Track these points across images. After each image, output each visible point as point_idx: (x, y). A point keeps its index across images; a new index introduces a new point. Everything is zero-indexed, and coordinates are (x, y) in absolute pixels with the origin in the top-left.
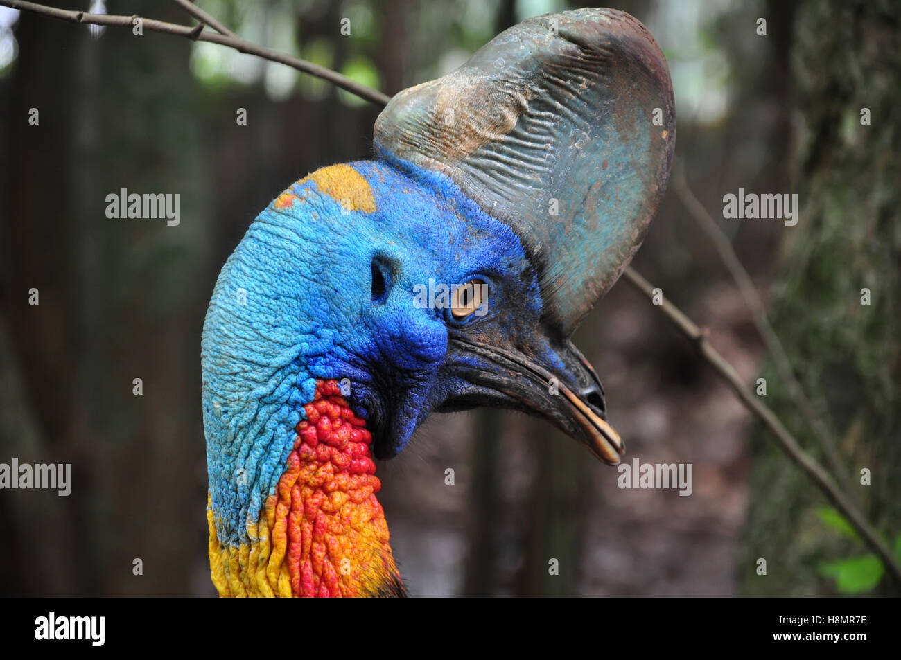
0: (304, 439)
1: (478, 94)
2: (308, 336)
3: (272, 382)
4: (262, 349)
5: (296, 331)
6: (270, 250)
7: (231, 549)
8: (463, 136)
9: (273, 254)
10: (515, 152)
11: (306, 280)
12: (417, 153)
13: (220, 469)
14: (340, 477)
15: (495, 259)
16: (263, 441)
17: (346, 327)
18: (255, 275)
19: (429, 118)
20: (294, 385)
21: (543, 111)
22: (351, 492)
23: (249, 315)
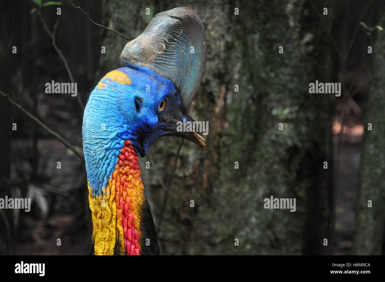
0: (120, 159)
1: (153, 40)
2: (119, 128)
3: (110, 143)
4: (105, 135)
5: (115, 127)
6: (101, 103)
7: (97, 197)
8: (151, 54)
9: (103, 104)
10: (167, 56)
11: (115, 110)
12: (139, 62)
13: (93, 172)
14: (131, 170)
15: (168, 91)
16: (108, 161)
17: (130, 122)
18: (98, 112)
19: (141, 51)
20: (117, 143)
21: (172, 42)
22: (134, 175)
23: (99, 125)
